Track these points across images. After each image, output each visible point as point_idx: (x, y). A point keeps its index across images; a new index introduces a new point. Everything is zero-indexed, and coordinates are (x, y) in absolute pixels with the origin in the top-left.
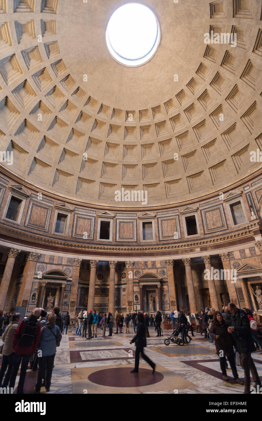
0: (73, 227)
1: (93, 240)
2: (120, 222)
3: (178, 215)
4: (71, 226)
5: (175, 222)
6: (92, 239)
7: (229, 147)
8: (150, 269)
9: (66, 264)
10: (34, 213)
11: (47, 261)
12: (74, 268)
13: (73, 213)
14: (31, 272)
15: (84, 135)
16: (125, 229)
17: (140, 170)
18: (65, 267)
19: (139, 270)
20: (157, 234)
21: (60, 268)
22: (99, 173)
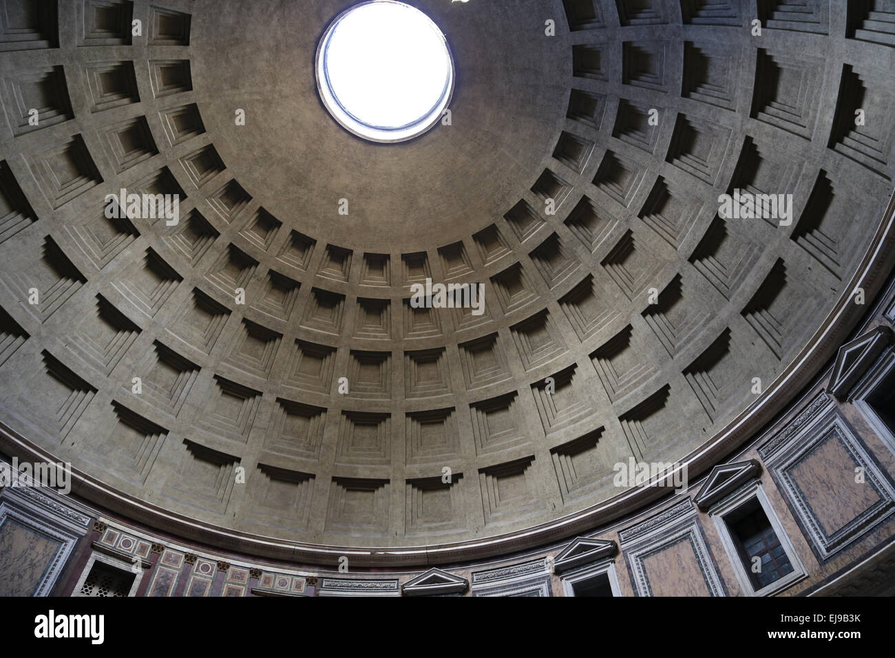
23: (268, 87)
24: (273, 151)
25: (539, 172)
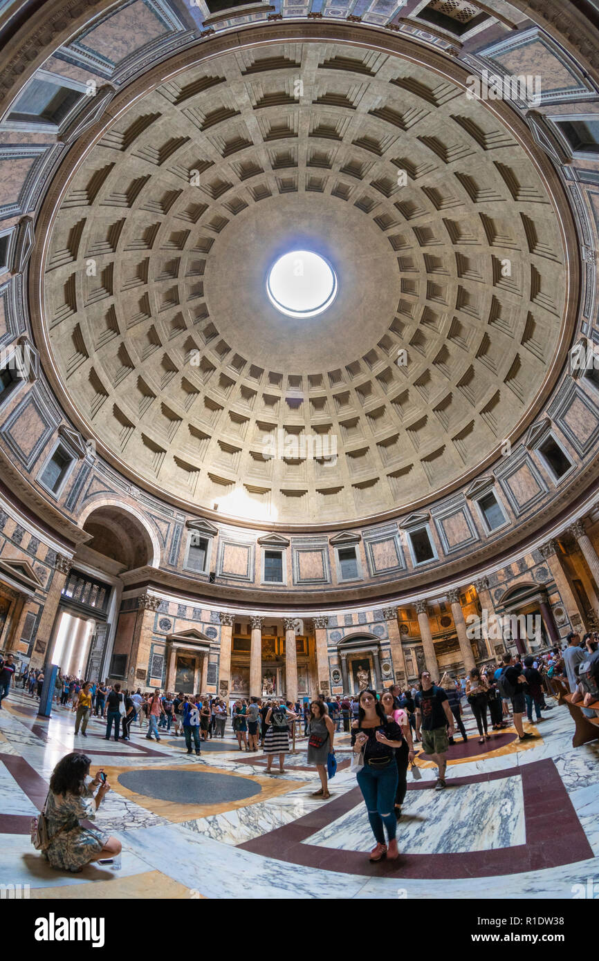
0: (368, 562)
1: (406, 570)
2: (442, 520)
3: (527, 453)
4: (365, 562)
5: (527, 470)
6: (404, 568)
7: (517, 292)
8: (517, 576)
9: (373, 620)
10: (303, 565)
11: (341, 623)
12: (388, 622)
13: (362, 542)
14: (321, 643)
15: (331, 425)
16: (454, 527)
17: (434, 421)
18: (373, 626)
19: (500, 587)
20: (510, 509)
21: (365, 629)
22: (379, 463)
23: (358, 262)
24: (348, 231)
25: (205, 292)
